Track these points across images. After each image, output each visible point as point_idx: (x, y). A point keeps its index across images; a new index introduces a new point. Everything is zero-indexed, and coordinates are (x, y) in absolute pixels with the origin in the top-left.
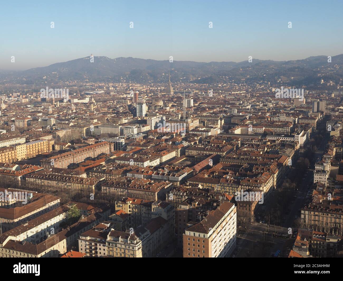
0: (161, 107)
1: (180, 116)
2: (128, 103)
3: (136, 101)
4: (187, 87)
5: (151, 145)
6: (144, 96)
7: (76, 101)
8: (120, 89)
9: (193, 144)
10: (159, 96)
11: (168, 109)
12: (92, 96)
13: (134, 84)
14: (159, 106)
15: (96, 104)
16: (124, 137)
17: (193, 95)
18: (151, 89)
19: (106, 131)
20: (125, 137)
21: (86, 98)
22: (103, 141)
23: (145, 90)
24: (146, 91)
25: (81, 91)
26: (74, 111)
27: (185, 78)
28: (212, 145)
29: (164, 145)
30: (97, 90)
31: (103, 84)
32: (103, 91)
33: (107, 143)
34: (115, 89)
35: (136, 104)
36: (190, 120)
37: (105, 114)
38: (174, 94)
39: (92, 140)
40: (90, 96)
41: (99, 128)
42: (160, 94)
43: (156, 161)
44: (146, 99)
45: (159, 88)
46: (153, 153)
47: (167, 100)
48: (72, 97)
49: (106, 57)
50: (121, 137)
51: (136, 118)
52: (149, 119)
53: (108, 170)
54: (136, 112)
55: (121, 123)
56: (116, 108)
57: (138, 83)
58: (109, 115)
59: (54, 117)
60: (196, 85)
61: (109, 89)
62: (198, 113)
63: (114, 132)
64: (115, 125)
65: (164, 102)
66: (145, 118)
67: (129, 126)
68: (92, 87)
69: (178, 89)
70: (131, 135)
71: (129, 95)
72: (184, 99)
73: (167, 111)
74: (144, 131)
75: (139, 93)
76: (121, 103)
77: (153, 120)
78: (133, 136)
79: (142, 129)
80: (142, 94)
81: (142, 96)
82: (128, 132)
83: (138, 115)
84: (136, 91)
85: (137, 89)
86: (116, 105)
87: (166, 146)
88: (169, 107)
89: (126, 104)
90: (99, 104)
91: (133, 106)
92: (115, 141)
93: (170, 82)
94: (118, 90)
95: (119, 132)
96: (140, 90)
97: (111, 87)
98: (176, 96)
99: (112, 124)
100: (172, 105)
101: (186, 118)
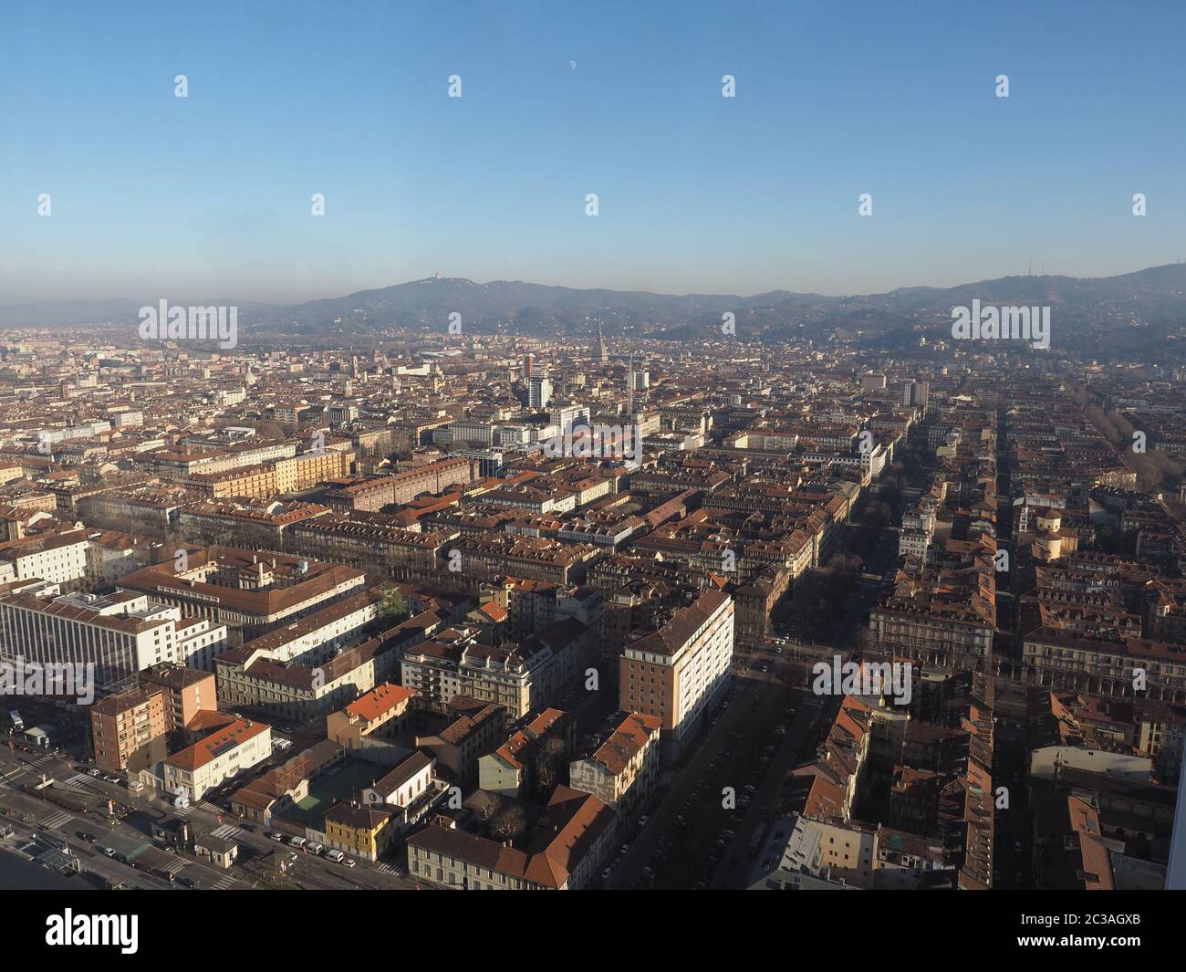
0: (582, 387)
1: (620, 408)
2: (511, 377)
3: (527, 375)
4: (638, 346)
6: (545, 363)
7: (402, 370)
8: (496, 347)
9: (645, 468)
10: (577, 364)
11: (595, 391)
12: (437, 361)
13: (525, 338)
14: (577, 385)
15: (445, 379)
16: (501, 448)
17: (648, 364)
18: (560, 348)
19: (463, 436)
20: (504, 448)
21: (424, 366)
22: (457, 457)
23: (547, 351)
24: (551, 352)
25: (413, 351)
26: (398, 392)
27: (632, 327)
28: (687, 471)
29: (584, 468)
30: (448, 348)
32: (459, 352)
33: (466, 462)
34: (485, 348)
35: (528, 381)
36: (642, 416)
37: (464, 399)
38: (609, 362)
39: (434, 453)
40: (433, 361)
41: (449, 428)
42: (579, 360)
43: (567, 500)
44: (550, 370)
45: (577, 348)
46: (562, 484)
47: (593, 374)
48: (393, 363)
49: (467, 280)
50: (495, 448)
51: (528, 409)
52: (554, 411)
53: (466, 517)
54: (527, 397)
55: (495, 420)
56: (486, 388)
57: (532, 336)
58: (470, 403)
59: (355, 404)
60: (656, 342)
61: (471, 348)
62: (658, 401)
63: (480, 438)
64: (482, 422)
65: (587, 377)
66: (546, 411)
67: (512, 426)
68: (437, 343)
69: (618, 350)
70: (516, 444)
71: (514, 361)
72: (629, 372)
73: (594, 396)
74: (544, 437)
75: (535, 357)
76: (496, 378)
77: (564, 414)
78: (521, 447)
79: (539, 434)
80: (542, 360)
81: (541, 364)
82: (509, 439)
83: (532, 403)
84: (528, 352)
85: (532, 348)
86: (486, 382)
87: (590, 471)
88: (597, 387)
89: (506, 380)
90: (451, 378)
91: (521, 385)
92: (482, 457)
93: (601, 334)
94: (491, 350)
95: (492, 438)
96: (538, 352)
97: (477, 343)
98: (612, 364)
99: (477, 421)
100: (604, 383)
101: (633, 413)
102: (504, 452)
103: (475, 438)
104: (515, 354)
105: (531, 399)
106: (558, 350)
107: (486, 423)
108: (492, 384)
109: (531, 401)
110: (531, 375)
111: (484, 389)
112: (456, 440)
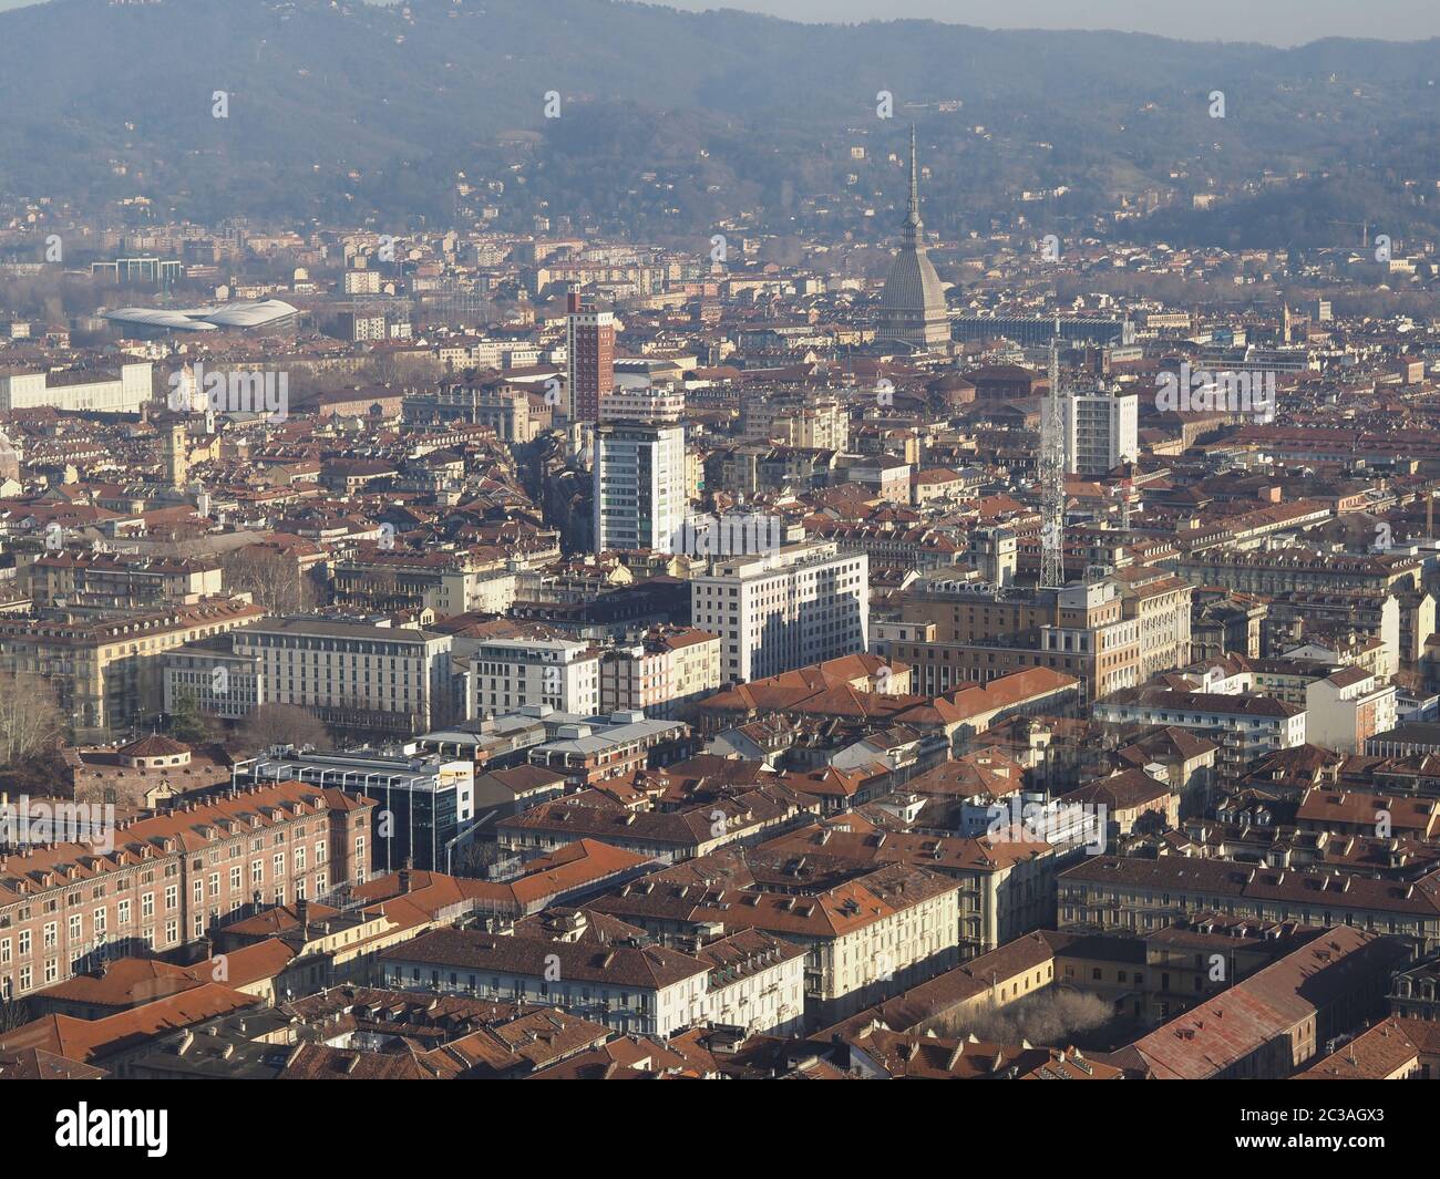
0: (833, 462)
1: (1007, 557)
2: (517, 420)
3: (587, 402)
4: (1086, 273)
6: (667, 356)
7: (28, 391)
8: (448, 287)
9: (1126, 829)
10: (811, 357)
11: (894, 480)
12: (183, 349)
13: (578, 246)
14: (810, 452)
15: (219, 428)
16: (467, 739)
17: (1136, 355)
18: (736, 287)
19: (297, 686)
20: (484, 739)
21: (127, 370)
22: (270, 780)
23: (678, 300)
24: (693, 307)
25: (76, 304)
27: (1061, 190)
28: (1321, 844)
29: (846, 829)
30: (232, 291)
31: (285, 243)
32: (281, 309)
33: (310, 801)
34: (399, 290)
35: (590, 434)
36: (1110, 590)
37: (301, 520)
38: (959, 349)
39: (167, 761)
40: (165, 350)
41: (236, 649)
42: (819, 342)
43: (766, 977)
44: (691, 385)
45: (812, 287)
46: (747, 900)
50: (443, 738)
51: (590, 561)
52: (709, 573)
53: (312, 1052)
54: (587, 510)
55: (443, 611)
56: (401, 468)
57: (610, 234)
60: (1168, 258)
61: (337, 290)
62: (1180, 526)
63: (374, 691)
64: (387, 624)
65: (857, 414)
66: (673, 570)
67: (519, 642)
68: (184, 271)
69: (996, 294)
70: (536, 721)
71: (526, 345)
72: (1046, 395)
73: (887, 504)
74: (664, 689)
75: (622, 328)
76: (447, 424)
77: (754, 584)
78: (559, 735)
79: (642, 674)
80: (654, 340)
81: (651, 362)
82: (507, 697)
83: (608, 534)
84: (593, 307)
85: (608, 288)
86: (404, 443)
87: (872, 841)
88: (902, 463)
89: (494, 432)
90: (247, 424)
91: (560, 453)
92: (384, 780)
93: (920, 225)
94: (424, 299)
95: (428, 692)
96: (634, 305)
97: (363, 265)
98: (970, 359)
99: (362, 617)
100: (934, 445)
101: (1068, 579)
102: (483, 756)
103: (355, 693)
104: (532, 315)
105: (603, 517)
106: (728, 295)
107: (403, 626)
108: (430, 449)
109: (603, 528)
110: (606, 411)
111: (394, 474)
112: (266, 700)
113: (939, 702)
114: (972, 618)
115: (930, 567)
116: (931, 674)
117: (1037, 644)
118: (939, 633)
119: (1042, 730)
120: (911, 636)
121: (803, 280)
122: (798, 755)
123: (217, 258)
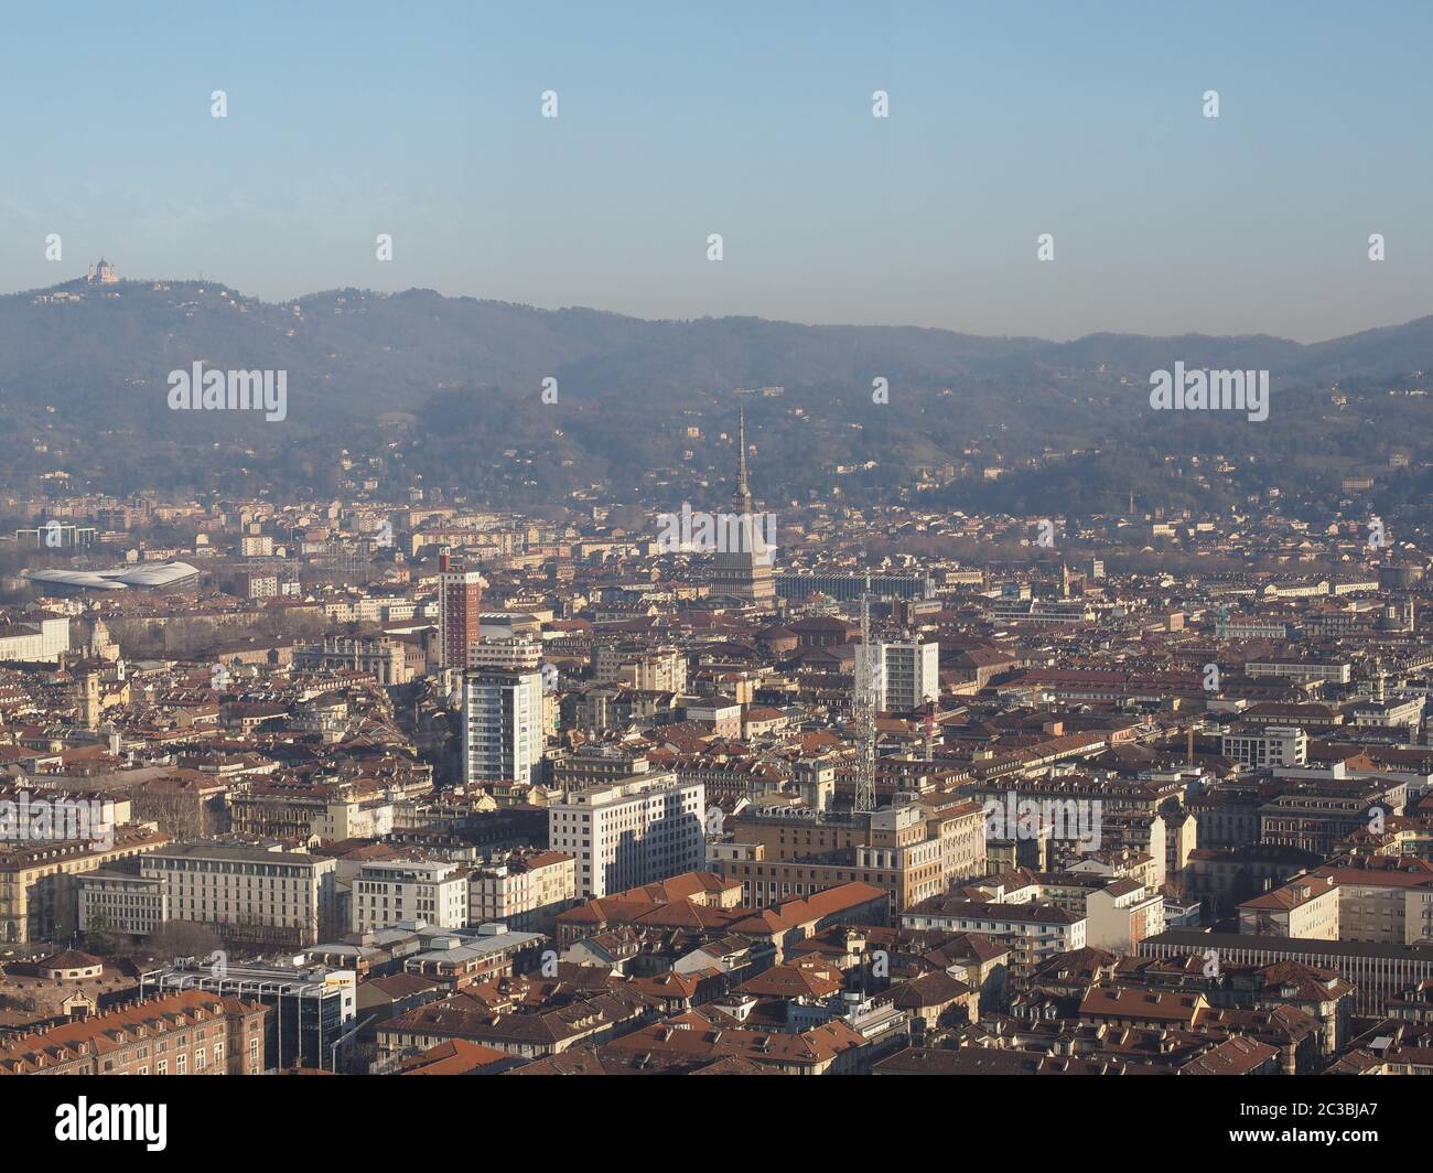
0: (673, 703)
1: (826, 781)
2: (394, 668)
4: (893, 537)
5: (576, 1025)
6: (527, 610)
8: (333, 550)
9: (931, 1024)
10: (653, 611)
11: (727, 719)
12: (97, 606)
13: (448, 514)
14: (653, 694)
15: (129, 676)
16: (349, 951)
17: (936, 608)
18: (587, 550)
19: (199, 905)
20: (364, 951)
21: (46, 624)
22: (174, 988)
23: (536, 561)
24: (550, 567)
27: (870, 464)
28: (1100, 1035)
29: (686, 1027)
30: (141, 554)
31: (189, 512)
32: (184, 570)
33: (209, 1008)
34: (290, 553)
35: (460, 679)
36: (915, 815)
37: (198, 756)
38: (783, 602)
39: (81, 973)
40: (81, 607)
41: (143, 873)
42: (660, 597)
44: (548, 636)
45: (654, 549)
47: (717, 649)
49: (221, 287)
50: (329, 950)
51: (459, 791)
52: (564, 801)
54: (457, 746)
55: (328, 836)
56: (290, 709)
57: (476, 504)
58: (230, 770)
60: (963, 523)
61: (235, 553)
62: (976, 756)
63: (266, 909)
64: (278, 849)
65: (693, 665)
66: (533, 799)
67: (396, 863)
68: (99, 536)
69: (814, 554)
70: (411, 934)
71: (403, 601)
72: (859, 643)
73: (721, 739)
74: (525, 905)
75: (487, 586)
76: (331, 671)
77: (604, 811)
78: (432, 946)
79: (505, 892)
80: (515, 596)
81: (513, 615)
82: (386, 913)
83: (476, 767)
84: (461, 567)
85: (475, 550)
86: (294, 688)
87: (710, 1037)
88: (734, 703)
89: (374, 678)
90: (154, 672)
91: (432, 696)
92: (276, 988)
93: (748, 495)
94: (312, 561)
95: (315, 909)
96: (498, 565)
97: (258, 532)
98: (792, 612)
99: (256, 843)
100: (762, 687)
101: (879, 804)
102: (364, 965)
103: (250, 911)
104: (408, 574)
105: (471, 753)
106: (580, 556)
107: (292, 851)
108: (317, 693)
109: (471, 762)
110: (473, 659)
111: (285, 715)
112: (170, 917)
113: (767, 914)
114: (795, 839)
115: (759, 794)
116: (760, 889)
117: (853, 862)
118: (766, 852)
119: (858, 938)
120: (742, 856)
121: (647, 543)
122: (644, 962)
123: (128, 526)
